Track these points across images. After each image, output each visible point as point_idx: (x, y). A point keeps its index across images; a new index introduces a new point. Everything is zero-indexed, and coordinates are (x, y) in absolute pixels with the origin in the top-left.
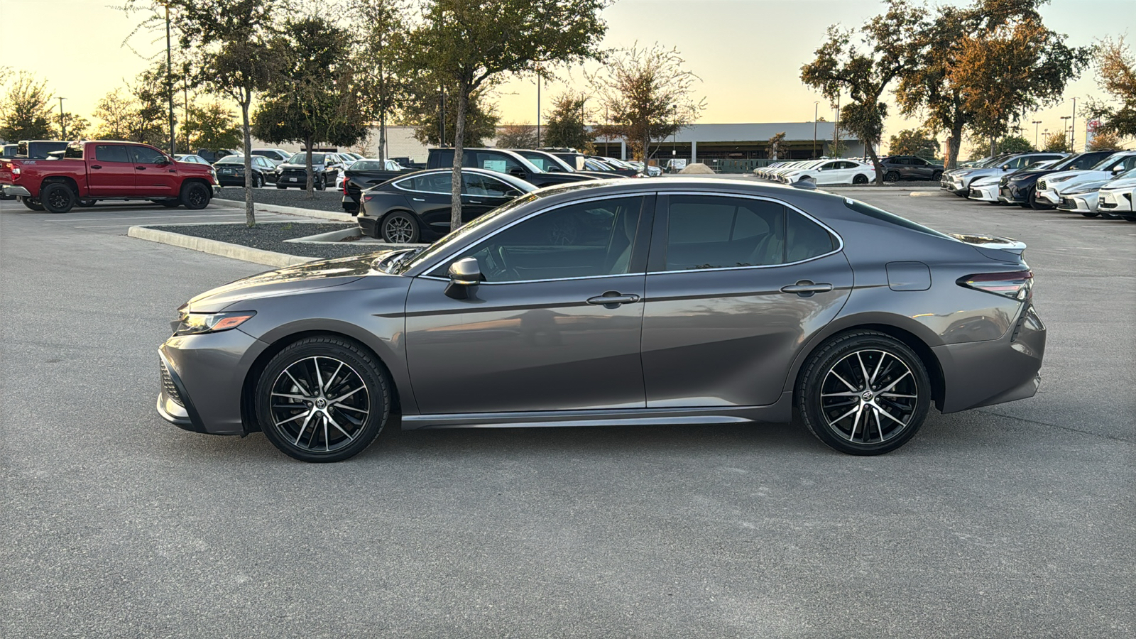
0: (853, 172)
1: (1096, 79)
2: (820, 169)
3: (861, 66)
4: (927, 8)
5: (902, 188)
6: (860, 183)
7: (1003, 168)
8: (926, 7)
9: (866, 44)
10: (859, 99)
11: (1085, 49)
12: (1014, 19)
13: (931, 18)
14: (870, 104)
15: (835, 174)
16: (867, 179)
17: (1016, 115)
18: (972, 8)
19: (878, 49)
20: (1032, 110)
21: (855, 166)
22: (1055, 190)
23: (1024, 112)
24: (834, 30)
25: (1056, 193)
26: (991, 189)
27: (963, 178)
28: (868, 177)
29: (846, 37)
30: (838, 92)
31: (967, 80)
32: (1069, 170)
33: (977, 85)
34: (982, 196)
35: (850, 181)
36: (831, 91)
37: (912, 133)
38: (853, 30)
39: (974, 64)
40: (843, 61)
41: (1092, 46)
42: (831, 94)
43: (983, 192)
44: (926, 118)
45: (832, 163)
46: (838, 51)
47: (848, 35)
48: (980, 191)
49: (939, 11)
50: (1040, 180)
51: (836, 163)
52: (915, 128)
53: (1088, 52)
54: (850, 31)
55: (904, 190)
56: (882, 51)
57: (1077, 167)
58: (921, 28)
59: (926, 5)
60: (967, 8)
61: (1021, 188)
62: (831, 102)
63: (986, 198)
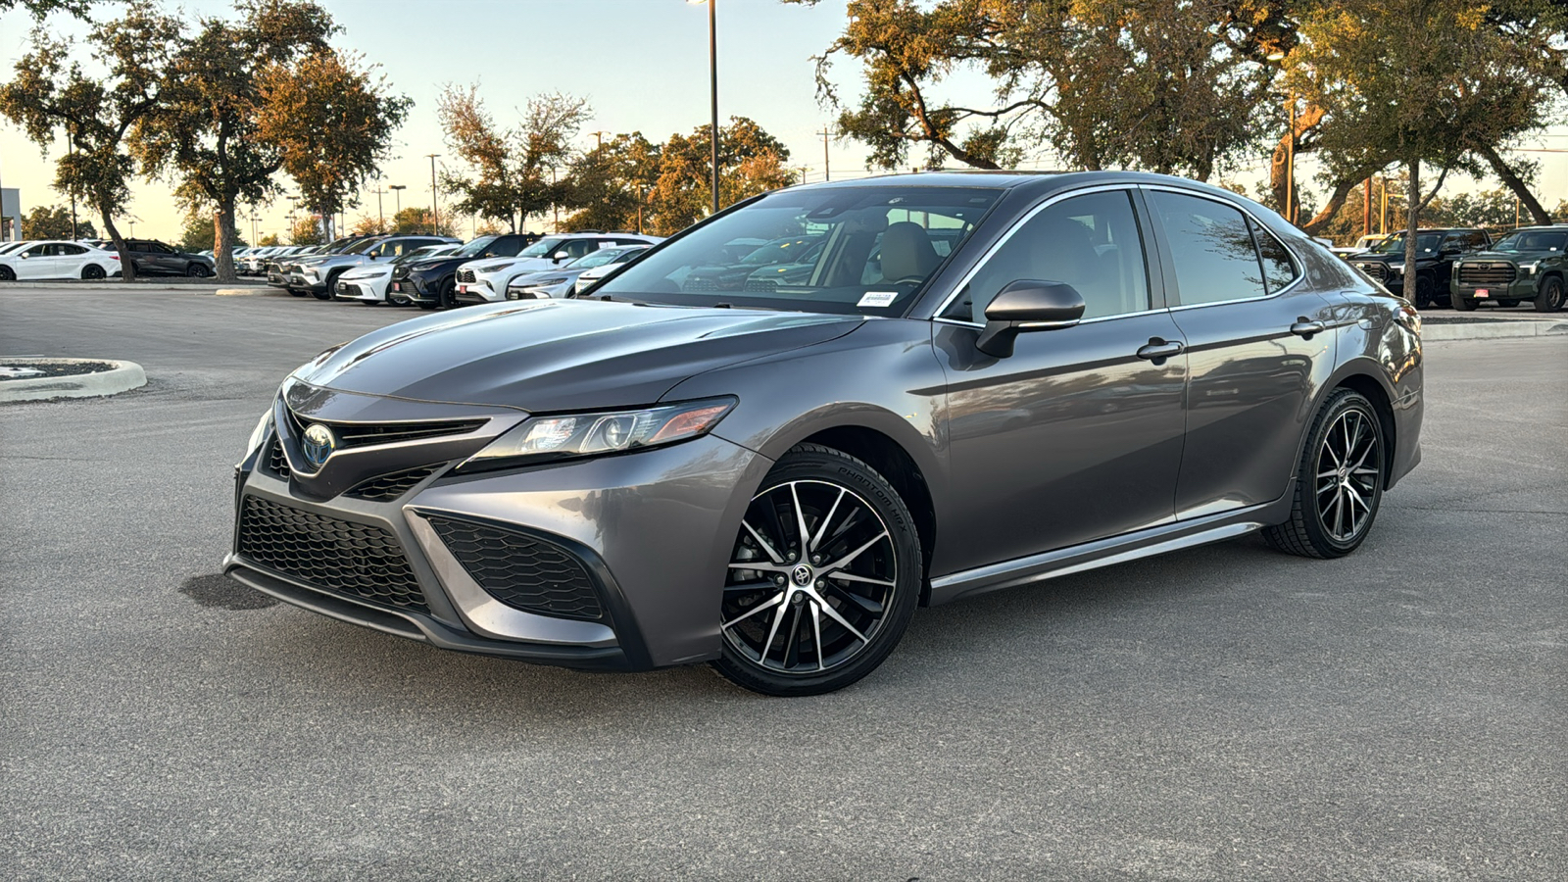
0: (80, 262)
1: (446, 140)
2: (26, 255)
3: (86, 96)
4: (183, 19)
5: (168, 286)
6: (94, 277)
7: (369, 254)
8: (181, 17)
9: (99, 61)
10: (86, 146)
11: (394, 101)
12: (299, 49)
13: (194, 32)
14: (107, 153)
15: (53, 263)
16: (105, 272)
17: (353, 184)
18: (243, 26)
19: (119, 72)
20: (372, 177)
21: (83, 252)
22: (487, 282)
23: (364, 180)
24: (42, 34)
25: (490, 287)
26: (373, 283)
27: (316, 269)
28: (105, 269)
29: (62, 47)
30: (52, 133)
31: (283, 129)
32: (485, 257)
33: (299, 136)
34: (361, 294)
35: (77, 274)
36: (40, 130)
37: (50, 212)
38: (71, 37)
39: (291, 106)
40: (62, 82)
41: (404, 97)
42: (39, 135)
43: (362, 287)
44: (179, 183)
45: (42, 246)
46: (54, 68)
47: (65, 46)
48: (356, 287)
49: (203, 23)
50: (463, 268)
51: (48, 246)
52: (56, 204)
53: (399, 105)
54: (68, 39)
55: (172, 289)
56: (123, 76)
57: (496, 253)
58: (180, 47)
59: (181, 13)
60: (237, 26)
61: (429, 281)
62: (41, 149)
63: (367, 296)
